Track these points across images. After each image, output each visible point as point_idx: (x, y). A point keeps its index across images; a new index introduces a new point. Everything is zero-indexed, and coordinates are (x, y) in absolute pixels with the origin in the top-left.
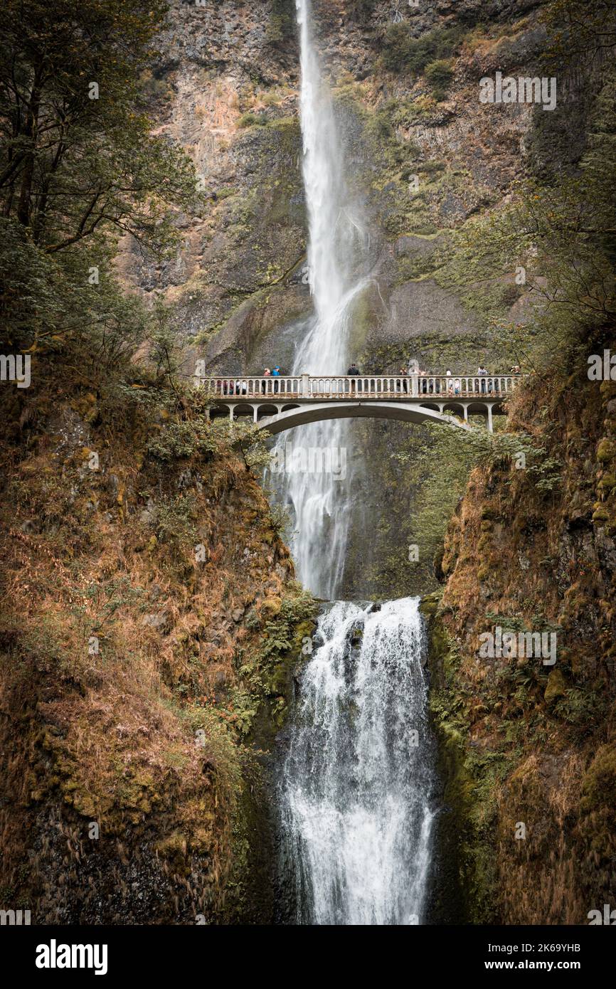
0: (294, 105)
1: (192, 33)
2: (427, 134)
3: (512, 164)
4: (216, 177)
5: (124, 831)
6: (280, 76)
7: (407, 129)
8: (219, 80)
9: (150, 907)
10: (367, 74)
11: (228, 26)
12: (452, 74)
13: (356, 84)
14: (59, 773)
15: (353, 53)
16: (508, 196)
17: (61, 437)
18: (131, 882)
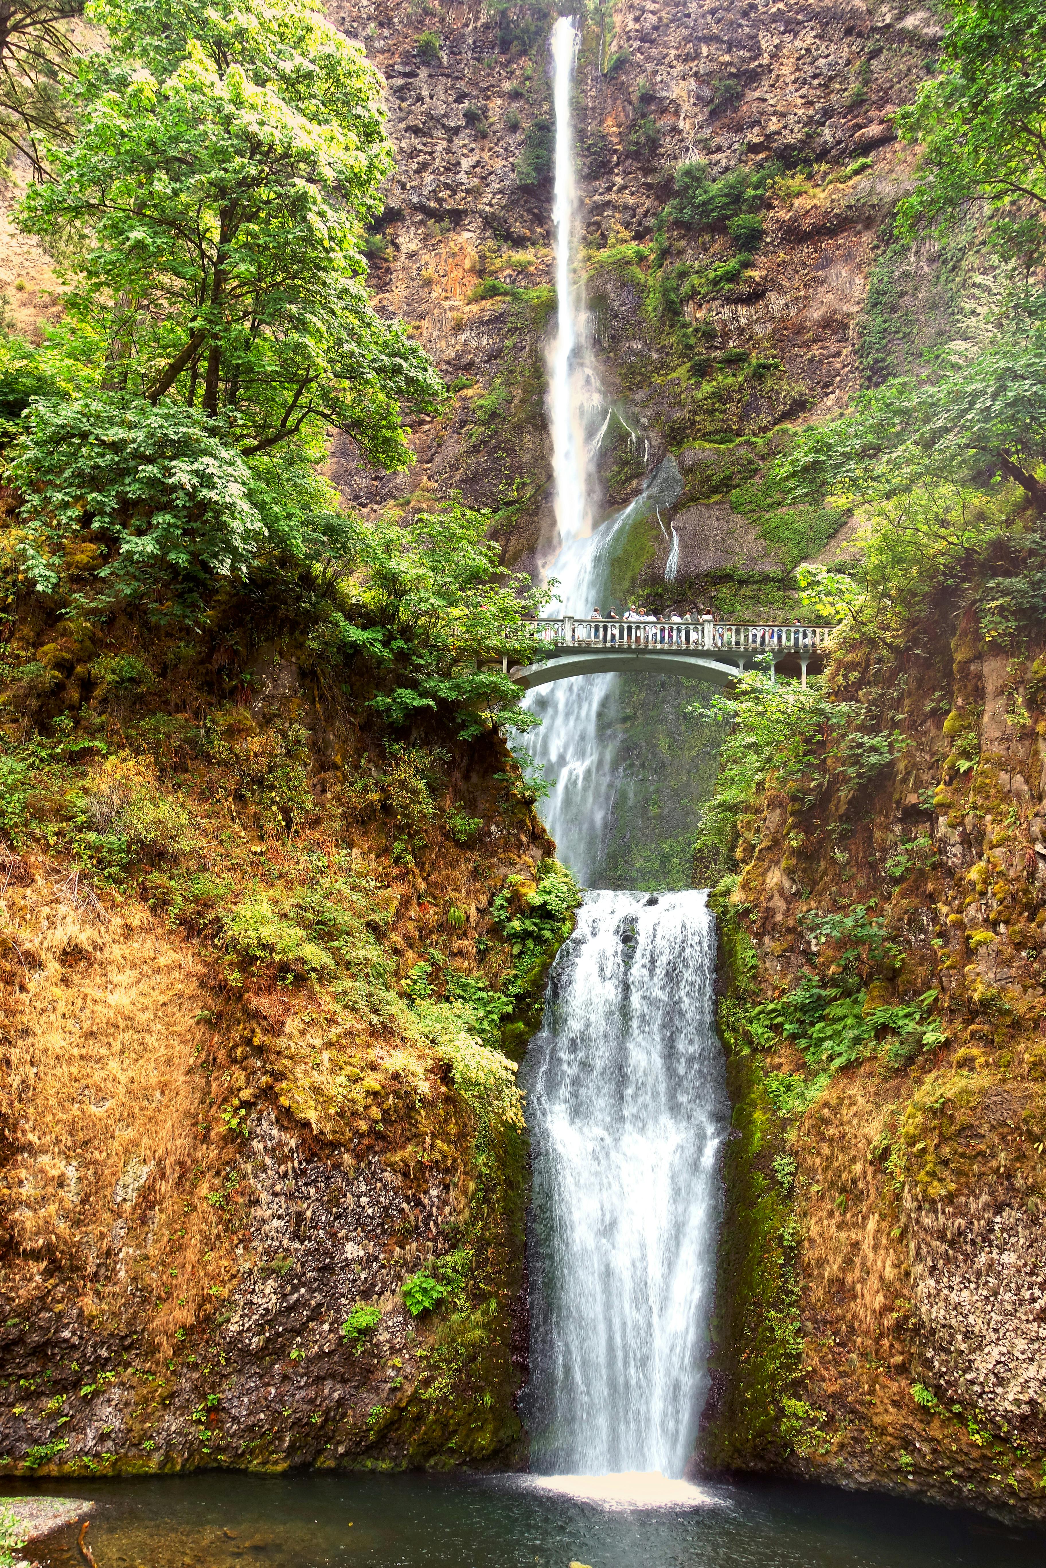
0: (548, 271)
1: (417, 172)
2: (726, 313)
3: (838, 354)
4: (448, 363)
5: (351, 1140)
6: (533, 231)
7: (700, 306)
8: (452, 235)
9: (382, 1225)
10: (648, 230)
11: (466, 164)
12: (764, 232)
13: (634, 244)
14: (272, 1073)
15: (631, 201)
16: (831, 396)
17: (264, 685)
18: (359, 1197)
